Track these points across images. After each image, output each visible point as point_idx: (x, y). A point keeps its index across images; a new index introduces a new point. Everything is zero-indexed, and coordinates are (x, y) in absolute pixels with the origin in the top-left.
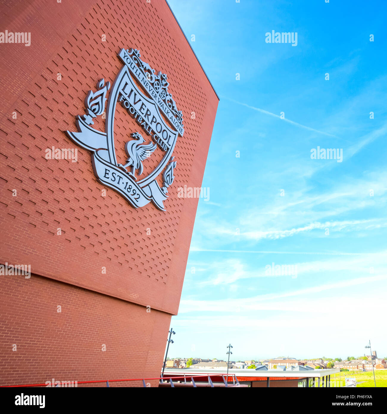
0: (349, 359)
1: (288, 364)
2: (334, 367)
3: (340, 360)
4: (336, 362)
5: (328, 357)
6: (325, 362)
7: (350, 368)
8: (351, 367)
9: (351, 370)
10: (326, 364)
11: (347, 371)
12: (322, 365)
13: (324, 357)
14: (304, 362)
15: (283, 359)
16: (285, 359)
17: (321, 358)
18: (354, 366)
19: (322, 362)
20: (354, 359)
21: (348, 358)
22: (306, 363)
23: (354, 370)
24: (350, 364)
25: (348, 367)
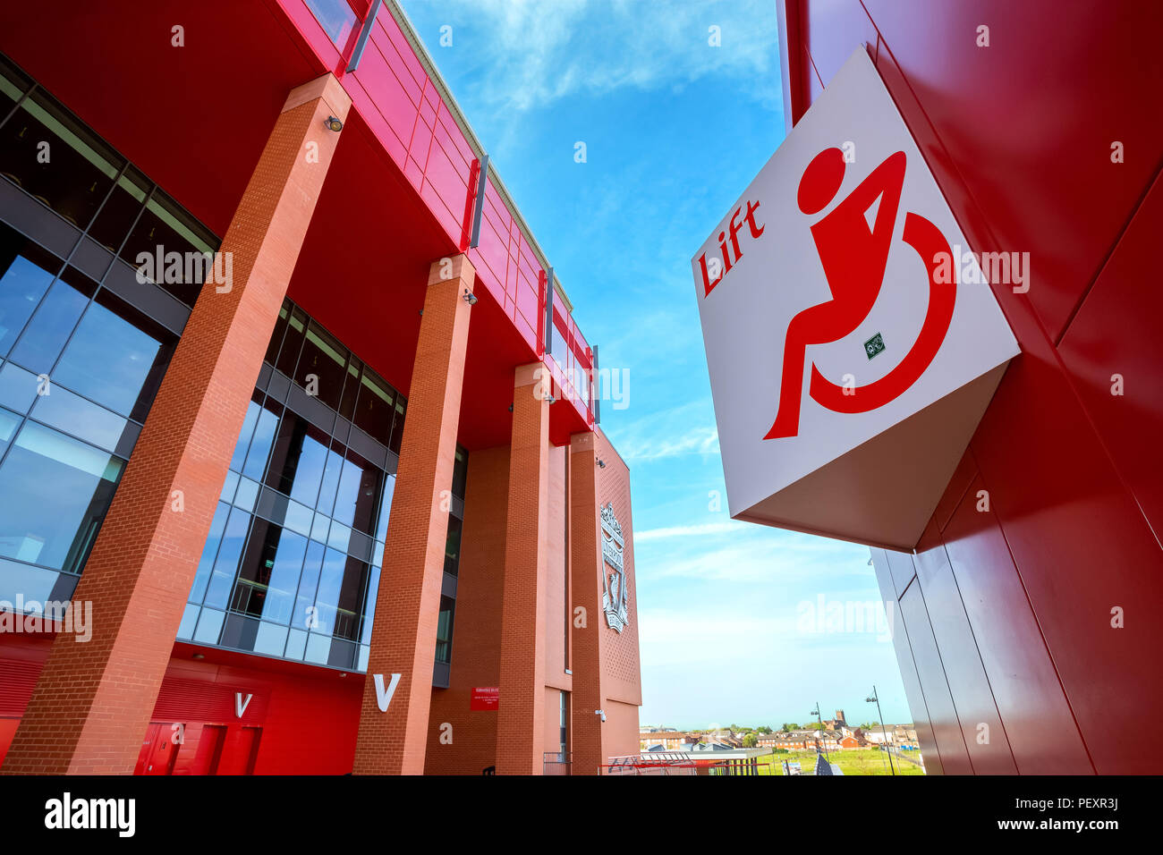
0: (786, 729)
1: (665, 740)
2: (757, 745)
3: (768, 731)
4: (761, 734)
5: (742, 724)
6: (739, 736)
7: (790, 747)
8: (792, 744)
9: (791, 750)
10: (741, 739)
11: (785, 754)
12: (733, 742)
13: (734, 726)
14: (697, 736)
15: (652, 731)
16: (655, 731)
17: (727, 726)
18: (797, 744)
19: (733, 736)
20: (796, 727)
21: (785, 726)
22: (701, 738)
23: (799, 750)
24: (789, 740)
25: (786, 744)
